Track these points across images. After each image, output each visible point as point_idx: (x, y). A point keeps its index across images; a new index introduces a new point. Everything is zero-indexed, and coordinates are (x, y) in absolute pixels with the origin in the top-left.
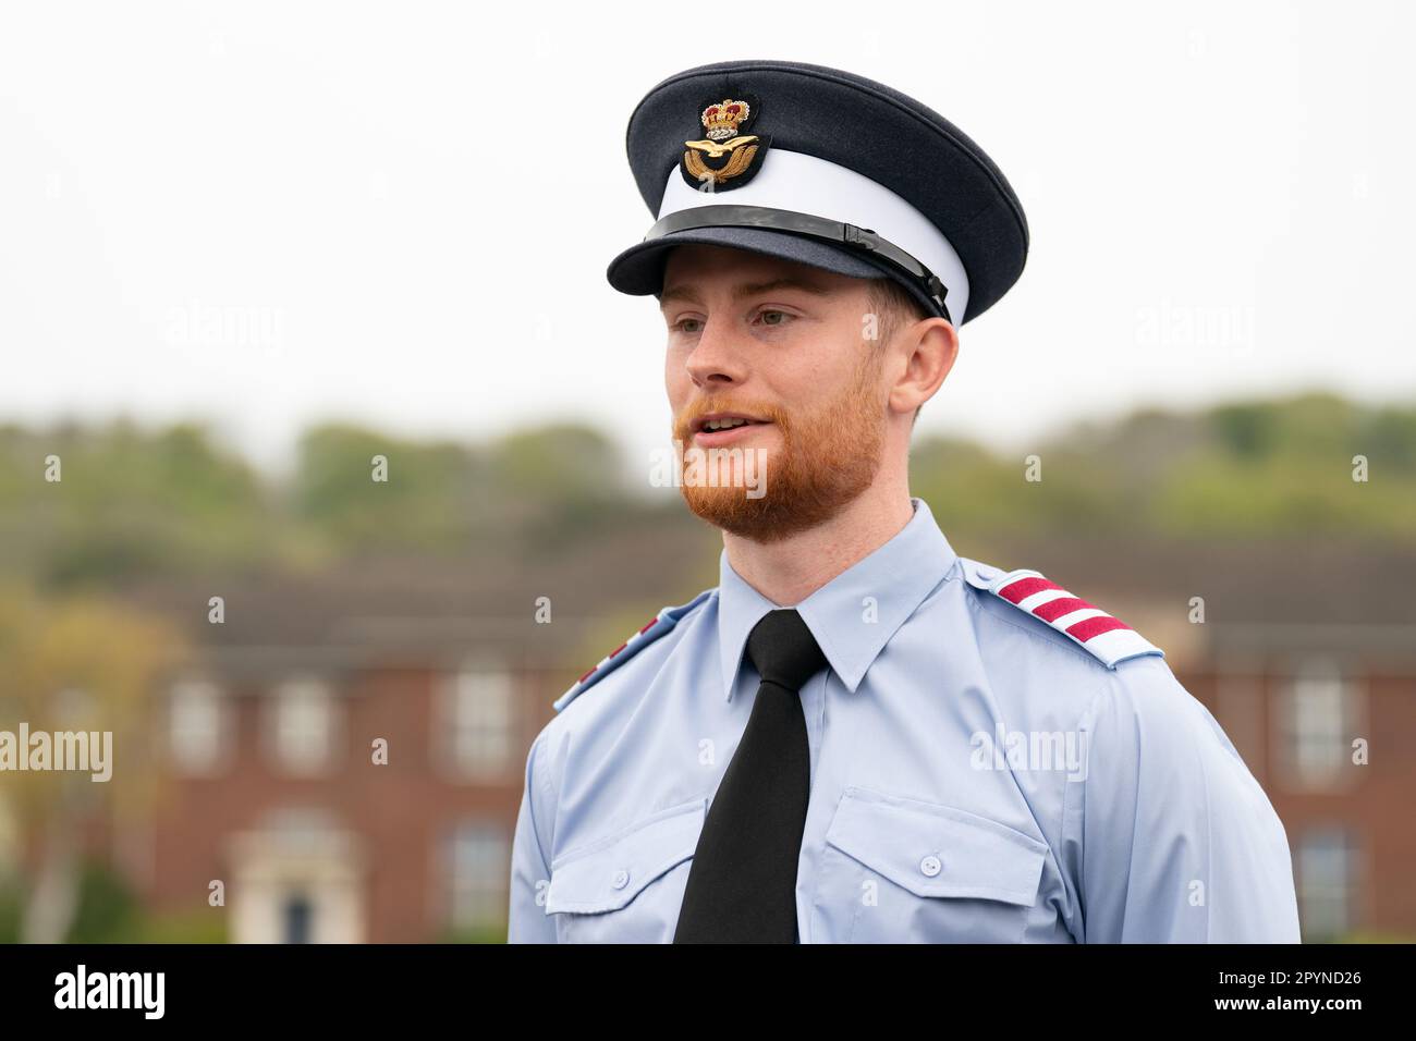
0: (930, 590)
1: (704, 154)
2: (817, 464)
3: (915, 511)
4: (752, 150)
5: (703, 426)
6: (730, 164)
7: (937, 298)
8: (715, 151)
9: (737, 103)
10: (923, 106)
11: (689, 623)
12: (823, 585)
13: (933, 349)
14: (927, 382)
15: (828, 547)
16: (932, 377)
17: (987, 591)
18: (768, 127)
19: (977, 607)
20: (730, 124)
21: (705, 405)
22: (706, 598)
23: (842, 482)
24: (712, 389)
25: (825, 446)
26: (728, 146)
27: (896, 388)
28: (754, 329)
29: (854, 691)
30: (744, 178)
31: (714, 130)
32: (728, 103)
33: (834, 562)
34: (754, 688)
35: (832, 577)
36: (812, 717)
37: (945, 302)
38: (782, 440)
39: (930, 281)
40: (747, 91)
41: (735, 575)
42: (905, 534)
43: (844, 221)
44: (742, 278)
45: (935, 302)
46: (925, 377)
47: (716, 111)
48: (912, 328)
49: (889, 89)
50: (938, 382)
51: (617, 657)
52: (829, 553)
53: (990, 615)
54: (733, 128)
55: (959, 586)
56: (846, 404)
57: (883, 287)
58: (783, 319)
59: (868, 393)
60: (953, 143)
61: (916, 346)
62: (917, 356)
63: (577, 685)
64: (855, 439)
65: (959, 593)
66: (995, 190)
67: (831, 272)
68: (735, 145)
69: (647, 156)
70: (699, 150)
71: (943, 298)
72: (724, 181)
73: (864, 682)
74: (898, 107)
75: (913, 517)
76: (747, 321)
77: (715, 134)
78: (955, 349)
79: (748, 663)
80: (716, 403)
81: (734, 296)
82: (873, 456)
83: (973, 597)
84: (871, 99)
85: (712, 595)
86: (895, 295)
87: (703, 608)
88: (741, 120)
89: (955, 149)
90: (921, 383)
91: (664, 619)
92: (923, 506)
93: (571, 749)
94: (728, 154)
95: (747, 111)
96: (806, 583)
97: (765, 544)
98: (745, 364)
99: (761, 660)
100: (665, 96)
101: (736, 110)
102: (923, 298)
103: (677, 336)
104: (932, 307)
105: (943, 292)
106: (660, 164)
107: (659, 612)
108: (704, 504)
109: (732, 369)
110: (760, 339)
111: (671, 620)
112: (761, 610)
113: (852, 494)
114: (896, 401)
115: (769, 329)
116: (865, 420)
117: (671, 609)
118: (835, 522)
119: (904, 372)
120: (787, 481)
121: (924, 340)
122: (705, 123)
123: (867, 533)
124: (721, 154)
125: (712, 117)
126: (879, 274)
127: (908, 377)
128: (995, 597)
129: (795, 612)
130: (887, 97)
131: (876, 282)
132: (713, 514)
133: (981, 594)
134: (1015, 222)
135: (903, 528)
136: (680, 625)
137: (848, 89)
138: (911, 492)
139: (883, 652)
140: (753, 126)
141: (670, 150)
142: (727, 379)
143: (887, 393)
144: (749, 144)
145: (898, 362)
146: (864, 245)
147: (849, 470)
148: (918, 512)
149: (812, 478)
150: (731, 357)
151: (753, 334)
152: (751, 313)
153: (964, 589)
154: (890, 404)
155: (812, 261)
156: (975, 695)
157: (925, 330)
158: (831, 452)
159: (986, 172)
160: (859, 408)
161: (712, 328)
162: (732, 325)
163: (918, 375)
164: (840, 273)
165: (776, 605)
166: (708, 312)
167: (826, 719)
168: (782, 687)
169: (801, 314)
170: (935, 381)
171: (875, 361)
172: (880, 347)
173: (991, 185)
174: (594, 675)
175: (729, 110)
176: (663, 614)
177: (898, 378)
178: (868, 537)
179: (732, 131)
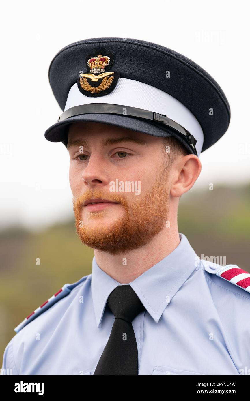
0: (189, 276)
1: (89, 80)
2: (140, 221)
3: (181, 239)
4: (112, 78)
5: (89, 203)
6: (101, 84)
7: (192, 145)
8: (95, 78)
9: (104, 57)
10: (188, 59)
11: (77, 291)
12: (142, 274)
13: (190, 169)
14: (187, 183)
15: (144, 257)
16: (189, 181)
17: (215, 275)
18: (119, 68)
19: (210, 282)
20: (101, 67)
21: (90, 194)
22: (85, 279)
23: (151, 228)
24: (93, 187)
25: (143, 213)
26: (100, 77)
27: (173, 186)
28: (112, 159)
29: (158, 322)
30: (108, 91)
31: (93, 69)
32: (100, 57)
33: (146, 263)
34: (111, 321)
35: (146, 270)
36: (138, 334)
37: (195, 146)
38: (124, 211)
39: (190, 137)
40: (108, 52)
41: (100, 269)
42: (177, 250)
43: (153, 111)
44: (107, 136)
45: (191, 147)
46: (186, 181)
47: (94, 60)
48: (181, 159)
49: (173, 51)
50: (192, 183)
51: (44, 307)
52: (144, 259)
53: (216, 285)
54: (103, 68)
55: (202, 273)
56: (152, 193)
57: (169, 140)
58: (127, 155)
59: (162, 188)
60: (201, 76)
61: (182, 167)
62: (183, 172)
63: (26, 320)
64: (156, 209)
65: (203, 276)
66: (218, 96)
67: (149, 134)
68: (104, 76)
69: (59, 78)
70: (87, 78)
71: (194, 145)
72: (99, 92)
73: (162, 318)
74: (177, 59)
75: (180, 242)
76: (108, 155)
77: (94, 70)
78: (200, 169)
79: (108, 310)
80: (95, 193)
81: (104, 145)
82: (164, 216)
83: (208, 277)
84: (165, 56)
85: (88, 278)
86: (174, 144)
87: (84, 284)
88: (106, 64)
89: (202, 78)
90: (184, 183)
91: (66, 290)
92: (184, 237)
93: (25, 349)
94: (100, 80)
95: (109, 60)
96: (134, 273)
97: (115, 255)
98: (108, 175)
99: (115, 308)
100: (69, 53)
101: (104, 60)
102: (187, 145)
103: (75, 161)
104: (190, 149)
105: (195, 142)
106: (66, 83)
107: (63, 286)
108: (89, 239)
109: (102, 178)
110: (115, 164)
111: (69, 290)
112: (113, 286)
113: (154, 233)
114: (174, 192)
115: (119, 160)
116: (161, 200)
117: (69, 285)
118: (147, 245)
119: (177, 179)
120: (127, 230)
121: (186, 164)
122: (89, 65)
123: (161, 250)
124: (97, 80)
125: (93, 63)
126: (168, 135)
127: (179, 181)
128: (219, 277)
129: (129, 286)
130: (172, 55)
131: (166, 138)
132: (93, 244)
133: (212, 276)
134: (226, 110)
135: (176, 247)
136: (73, 292)
137: (155, 51)
138: (179, 231)
139: (169, 304)
140: (111, 67)
141: (72, 77)
142: (100, 182)
143: (170, 188)
144: (110, 76)
145: (175, 174)
146: (162, 122)
147: (154, 223)
148: (182, 240)
149: (138, 227)
150: (102, 172)
151: (111, 162)
152: (111, 152)
153: (205, 274)
154: (170, 192)
155: (141, 130)
156: (214, 322)
157: (187, 160)
158: (146, 215)
159: (215, 88)
160: (158, 195)
161: (93, 159)
162: (102, 158)
163: (183, 180)
164: (153, 135)
165: (120, 283)
166: (91, 151)
167: (144, 335)
168: (125, 321)
169: (133, 153)
170: (190, 183)
171: (165, 174)
172: (167, 168)
173: (217, 94)
174: (33, 316)
175: (101, 60)
176: (65, 287)
177: (174, 181)
178: (161, 251)
179: (102, 70)
